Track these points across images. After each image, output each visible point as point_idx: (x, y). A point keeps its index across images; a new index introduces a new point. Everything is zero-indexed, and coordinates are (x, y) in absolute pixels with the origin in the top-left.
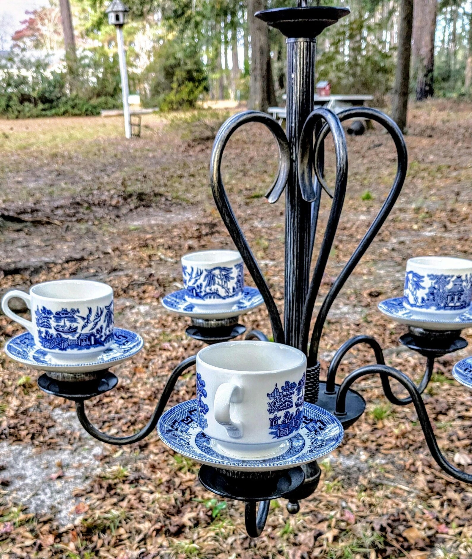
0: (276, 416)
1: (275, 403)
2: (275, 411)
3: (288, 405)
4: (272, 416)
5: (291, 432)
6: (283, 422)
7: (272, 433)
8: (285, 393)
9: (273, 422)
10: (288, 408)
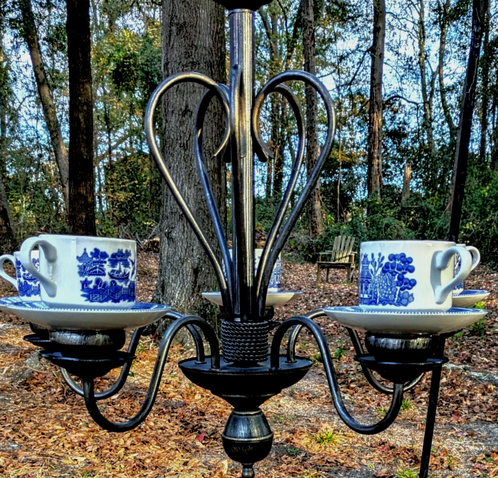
0: (86, 280)
1: (85, 267)
2: (85, 274)
3: (99, 272)
4: (83, 279)
5: (106, 300)
6: (95, 287)
7: (83, 296)
8: (94, 259)
9: (85, 284)
10: (100, 275)
